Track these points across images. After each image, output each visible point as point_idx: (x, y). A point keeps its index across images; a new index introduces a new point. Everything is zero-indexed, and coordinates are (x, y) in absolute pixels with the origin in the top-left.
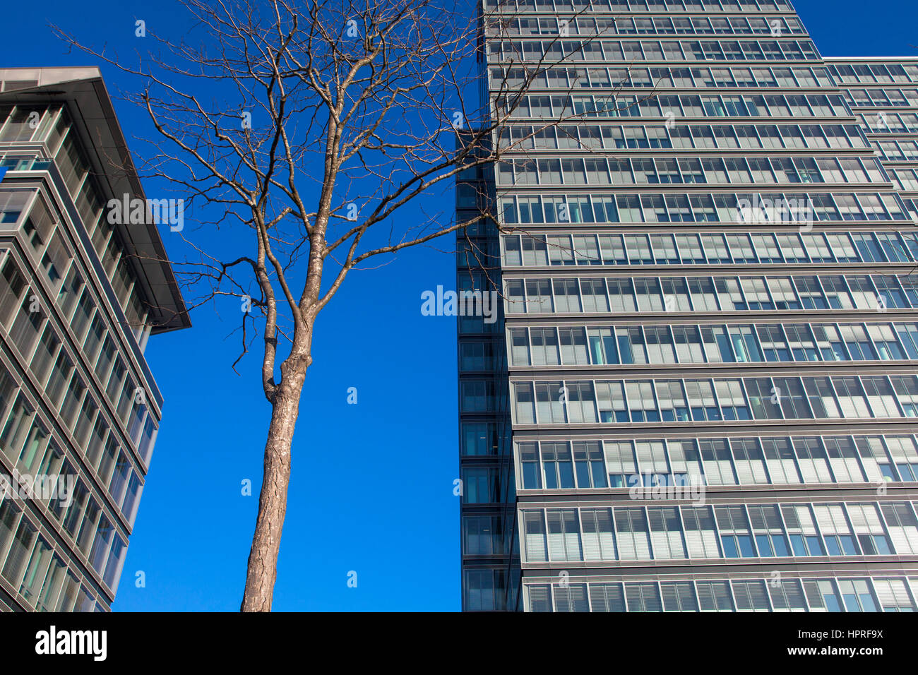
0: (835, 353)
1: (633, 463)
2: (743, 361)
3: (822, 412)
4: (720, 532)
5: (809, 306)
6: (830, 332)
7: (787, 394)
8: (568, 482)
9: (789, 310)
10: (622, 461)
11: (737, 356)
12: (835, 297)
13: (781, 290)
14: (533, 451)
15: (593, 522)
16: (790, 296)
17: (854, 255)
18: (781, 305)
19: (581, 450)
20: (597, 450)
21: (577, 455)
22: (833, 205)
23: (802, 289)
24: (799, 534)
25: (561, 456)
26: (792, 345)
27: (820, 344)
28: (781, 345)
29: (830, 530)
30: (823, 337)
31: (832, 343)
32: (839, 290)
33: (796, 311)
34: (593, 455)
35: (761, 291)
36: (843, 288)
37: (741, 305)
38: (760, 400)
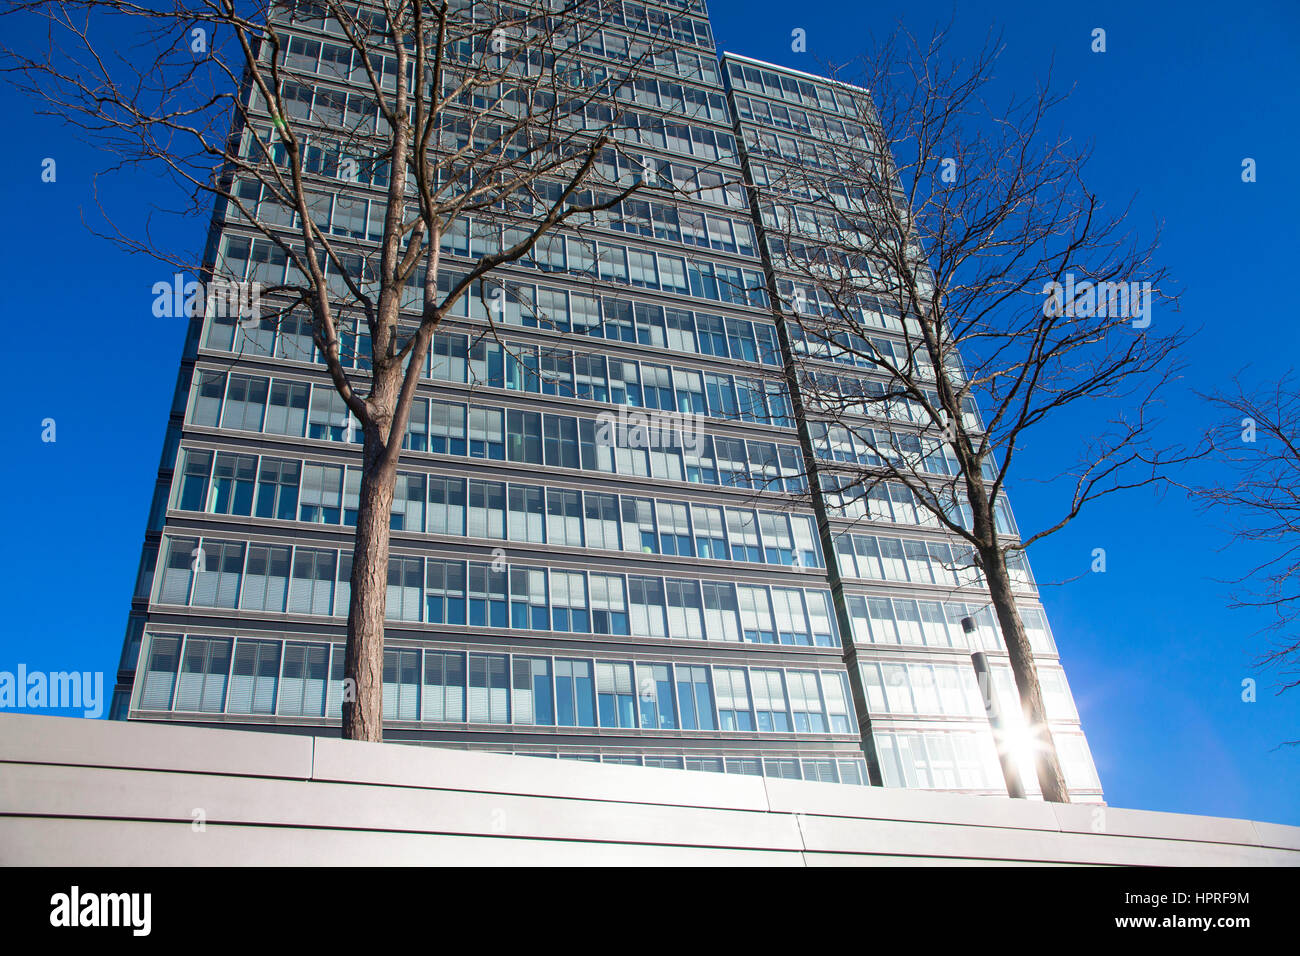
0: (628, 397)
1: (337, 495)
2: (514, 388)
3: (592, 462)
4: (426, 590)
5: (612, 334)
6: (629, 371)
7: (556, 435)
8: (243, 507)
9: (588, 337)
10: (324, 489)
11: (508, 381)
12: (647, 331)
13: (584, 311)
14: (204, 462)
15: (264, 562)
16: (594, 321)
17: (683, 286)
18: (580, 329)
19: (270, 469)
20: (293, 472)
21: (264, 475)
22: (676, 223)
23: (611, 314)
24: (524, 603)
25: (242, 473)
26: (578, 378)
27: (612, 383)
28: (566, 376)
29: (562, 602)
30: (618, 374)
31: (628, 384)
32: (653, 324)
33: (596, 339)
34: (286, 477)
35: (561, 308)
36: (659, 322)
37: (529, 320)
38: (522, 438)
